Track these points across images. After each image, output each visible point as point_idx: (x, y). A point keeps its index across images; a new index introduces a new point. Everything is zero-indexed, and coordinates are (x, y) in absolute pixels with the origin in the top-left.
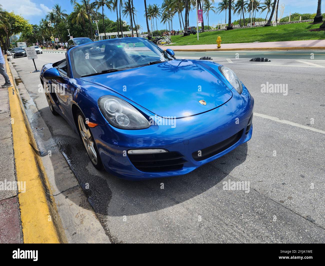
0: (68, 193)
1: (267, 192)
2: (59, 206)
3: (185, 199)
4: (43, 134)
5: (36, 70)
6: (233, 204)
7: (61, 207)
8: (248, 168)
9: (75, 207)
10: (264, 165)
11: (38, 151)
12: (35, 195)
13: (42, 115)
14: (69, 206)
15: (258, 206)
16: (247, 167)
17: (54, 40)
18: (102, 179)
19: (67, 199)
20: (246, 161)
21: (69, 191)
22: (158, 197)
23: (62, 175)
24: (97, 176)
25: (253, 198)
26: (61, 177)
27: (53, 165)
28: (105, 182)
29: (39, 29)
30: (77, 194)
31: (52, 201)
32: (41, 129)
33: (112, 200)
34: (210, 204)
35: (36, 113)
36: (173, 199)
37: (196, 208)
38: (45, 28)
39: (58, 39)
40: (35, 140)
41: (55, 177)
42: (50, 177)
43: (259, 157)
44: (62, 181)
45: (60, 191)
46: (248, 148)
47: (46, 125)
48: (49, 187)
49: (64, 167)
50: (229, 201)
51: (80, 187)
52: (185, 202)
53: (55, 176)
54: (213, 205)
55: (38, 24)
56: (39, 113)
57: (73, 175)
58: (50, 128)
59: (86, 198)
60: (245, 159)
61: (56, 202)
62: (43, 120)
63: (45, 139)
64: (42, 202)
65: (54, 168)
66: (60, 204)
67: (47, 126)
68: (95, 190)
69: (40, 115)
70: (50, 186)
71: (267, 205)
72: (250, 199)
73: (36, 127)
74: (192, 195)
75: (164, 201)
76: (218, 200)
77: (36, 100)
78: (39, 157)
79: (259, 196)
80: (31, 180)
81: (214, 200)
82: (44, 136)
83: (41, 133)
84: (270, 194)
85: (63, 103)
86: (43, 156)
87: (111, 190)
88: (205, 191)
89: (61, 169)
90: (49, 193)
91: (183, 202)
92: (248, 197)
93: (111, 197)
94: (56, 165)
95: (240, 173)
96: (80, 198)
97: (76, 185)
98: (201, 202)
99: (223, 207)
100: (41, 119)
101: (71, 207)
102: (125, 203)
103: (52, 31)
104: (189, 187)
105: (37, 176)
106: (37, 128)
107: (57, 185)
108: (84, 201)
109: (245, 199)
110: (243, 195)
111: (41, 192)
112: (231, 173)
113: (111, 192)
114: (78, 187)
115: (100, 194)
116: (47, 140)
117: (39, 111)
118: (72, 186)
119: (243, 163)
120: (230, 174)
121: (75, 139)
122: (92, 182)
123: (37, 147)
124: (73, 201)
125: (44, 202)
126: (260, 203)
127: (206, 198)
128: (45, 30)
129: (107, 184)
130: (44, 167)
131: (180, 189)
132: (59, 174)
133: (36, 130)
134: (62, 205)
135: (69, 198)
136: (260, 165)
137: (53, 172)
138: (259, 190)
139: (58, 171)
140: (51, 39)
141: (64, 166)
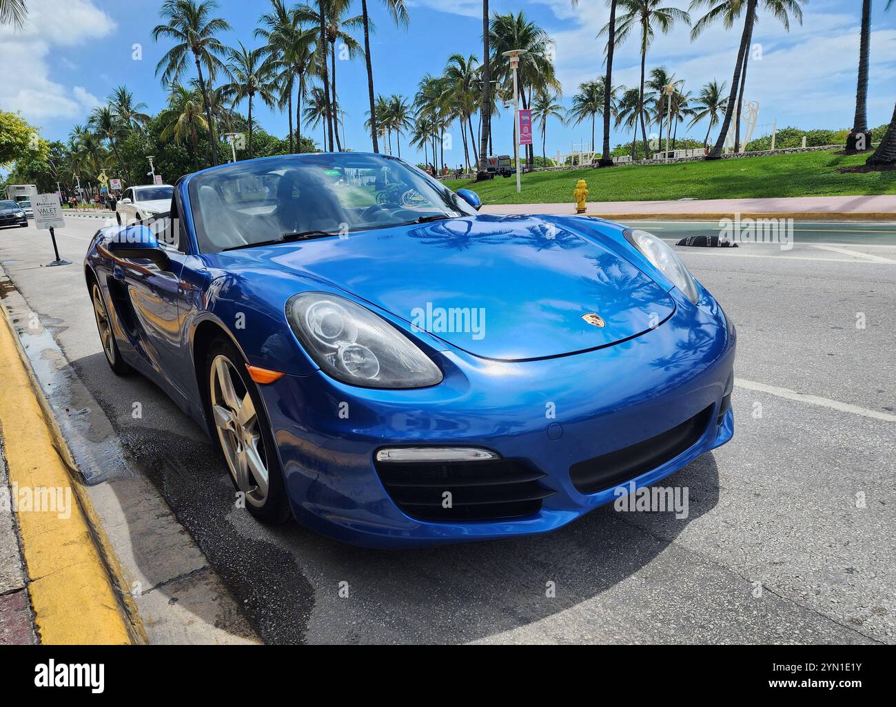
0: (177, 590)
1: (804, 593)
2: (153, 626)
3: (548, 611)
4: (87, 426)
5: (58, 259)
6: (703, 627)
7: (157, 629)
8: (729, 526)
9: (203, 630)
10: (778, 516)
11: (77, 470)
12: (83, 586)
13: (80, 376)
14: (182, 628)
15: (783, 633)
16: (726, 522)
17: (107, 185)
18: (278, 551)
19: (176, 607)
20: (720, 505)
21: (180, 583)
22: (462, 605)
23: (152, 538)
24: (261, 543)
25: (761, 610)
26: (150, 542)
27: (125, 510)
28: (288, 558)
29: (68, 153)
30: (206, 591)
31: (130, 609)
32: (79, 412)
33: (315, 611)
34: (628, 626)
35: (62, 369)
36: (511, 612)
37: (586, 638)
38: (85, 153)
39: (118, 181)
40: (63, 440)
41: (133, 543)
42: (118, 544)
43: (759, 495)
44: (156, 554)
45: (150, 583)
46: (721, 471)
47: (95, 402)
48: (116, 570)
49: (158, 517)
50: (687, 619)
51: (211, 573)
52: (548, 619)
53: (132, 539)
54: (640, 630)
55: (65, 141)
56: (72, 369)
57: (186, 538)
58: (108, 410)
59: (235, 605)
60: (717, 500)
61: (140, 613)
62: (85, 388)
63: (94, 440)
64: (106, 606)
65: (126, 516)
66: (154, 619)
67: (99, 403)
68: (261, 581)
69: (75, 376)
70: (119, 568)
71: (810, 631)
72: (755, 612)
73: (67, 407)
74: (567, 601)
75: (480, 615)
76: (653, 616)
77: (61, 336)
78: (81, 488)
79: (781, 604)
80: (65, 545)
81: (639, 616)
82: (91, 430)
83: (82, 423)
84: (814, 601)
85: (155, 335)
86: (91, 485)
87: (311, 581)
88: (607, 588)
89: (148, 520)
90: (119, 586)
91: (543, 620)
92: (747, 608)
93: (313, 601)
94: (132, 510)
95: (707, 538)
96: (216, 603)
97: (201, 567)
98: (600, 620)
99: (673, 636)
100: (79, 385)
101: (188, 628)
102: (360, 621)
103: (104, 160)
104: (555, 575)
105: (85, 535)
106: (67, 410)
107: (139, 566)
108: (230, 613)
109: (737, 612)
110: (729, 602)
111: (99, 578)
112: (678, 538)
113: (310, 586)
114: (207, 572)
115: (277, 594)
116: (100, 442)
117: (72, 364)
118: (187, 570)
119: (713, 511)
120: (676, 541)
121: (185, 439)
122: (250, 558)
123: (71, 460)
124: (194, 611)
125: (111, 609)
126: (788, 624)
127: (613, 608)
128: (84, 158)
129: (294, 566)
130: (95, 513)
131: (527, 583)
132: (143, 534)
133: (65, 415)
134: (159, 622)
135: (181, 604)
136: (767, 518)
137: (127, 528)
138: (779, 586)
139: (140, 526)
140: (99, 182)
141: (158, 512)
